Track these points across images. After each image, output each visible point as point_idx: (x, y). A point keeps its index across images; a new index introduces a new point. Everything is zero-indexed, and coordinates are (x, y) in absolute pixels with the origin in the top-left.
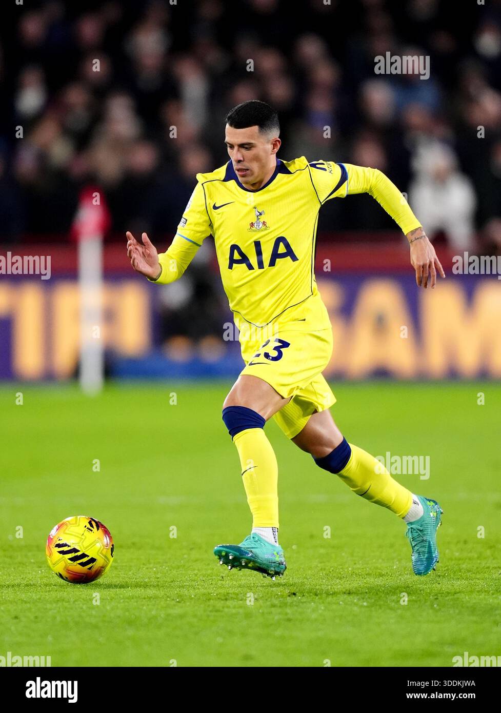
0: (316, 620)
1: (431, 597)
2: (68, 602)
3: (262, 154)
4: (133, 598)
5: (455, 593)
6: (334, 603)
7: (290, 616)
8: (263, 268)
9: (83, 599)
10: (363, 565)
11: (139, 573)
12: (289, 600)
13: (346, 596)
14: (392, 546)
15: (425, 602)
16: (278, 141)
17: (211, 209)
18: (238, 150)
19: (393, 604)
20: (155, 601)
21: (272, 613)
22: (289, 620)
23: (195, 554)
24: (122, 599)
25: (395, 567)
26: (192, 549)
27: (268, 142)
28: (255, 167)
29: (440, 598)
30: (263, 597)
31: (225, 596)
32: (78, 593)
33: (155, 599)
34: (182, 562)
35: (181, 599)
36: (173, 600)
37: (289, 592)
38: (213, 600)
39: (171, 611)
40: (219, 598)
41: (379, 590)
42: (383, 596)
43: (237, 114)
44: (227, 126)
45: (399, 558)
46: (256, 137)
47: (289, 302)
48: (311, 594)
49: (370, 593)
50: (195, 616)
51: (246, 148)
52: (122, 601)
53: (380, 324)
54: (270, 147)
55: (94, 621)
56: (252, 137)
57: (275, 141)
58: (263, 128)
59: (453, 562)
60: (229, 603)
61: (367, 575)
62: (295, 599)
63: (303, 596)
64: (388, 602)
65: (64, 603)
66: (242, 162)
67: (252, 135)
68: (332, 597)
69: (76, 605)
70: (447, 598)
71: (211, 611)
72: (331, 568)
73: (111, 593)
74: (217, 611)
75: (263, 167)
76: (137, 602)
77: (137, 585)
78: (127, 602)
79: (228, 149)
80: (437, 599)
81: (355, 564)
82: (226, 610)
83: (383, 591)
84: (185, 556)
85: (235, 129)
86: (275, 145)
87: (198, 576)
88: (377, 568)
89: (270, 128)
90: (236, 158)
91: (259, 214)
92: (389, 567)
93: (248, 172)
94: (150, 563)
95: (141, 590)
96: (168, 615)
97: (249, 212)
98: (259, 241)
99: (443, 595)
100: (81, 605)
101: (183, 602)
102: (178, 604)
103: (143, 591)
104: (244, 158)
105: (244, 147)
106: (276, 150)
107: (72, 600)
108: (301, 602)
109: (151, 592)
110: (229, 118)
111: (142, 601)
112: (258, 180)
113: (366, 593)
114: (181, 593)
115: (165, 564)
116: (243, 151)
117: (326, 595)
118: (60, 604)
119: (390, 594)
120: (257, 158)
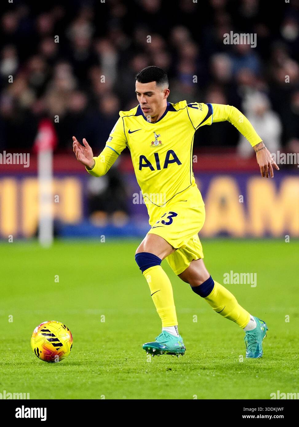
0: (184, 385)
1: (254, 371)
2: (32, 374)
3: (158, 98)
4: (71, 372)
5: (269, 369)
6: (195, 375)
7: (167, 383)
8: (160, 169)
9: (41, 373)
10: (212, 351)
11: (75, 357)
12: (167, 373)
13: (202, 371)
14: (230, 340)
15: (251, 374)
16: (168, 91)
17: (127, 133)
18: (144, 97)
19: (231, 375)
20: (85, 374)
21: (156, 380)
22: (167, 385)
23: (109, 345)
24: (65, 372)
25: (232, 353)
26: (108, 342)
27: (162, 92)
28: (154, 107)
29: (260, 372)
30: (151, 371)
31: (127, 370)
32: (37, 369)
33: (85, 373)
34: (101, 349)
35: (101, 373)
36: (96, 373)
37: (167, 368)
38: (120, 373)
39: (95, 380)
40: (124, 372)
41: (222, 367)
42: (225, 370)
43: (143, 74)
44: (137, 82)
45: (235, 347)
46: (155, 89)
47: (177, 191)
48: (181, 369)
49: (217, 369)
50: (109, 383)
51: (149, 95)
52: (64, 374)
53: (223, 203)
54: (163, 94)
55: (47, 386)
56: (152, 88)
57: (166, 91)
58: (159, 83)
59: (268, 350)
60: (130, 375)
61: (215, 357)
62: (171, 372)
63: (176, 370)
64: (228, 374)
65: (29, 375)
66: (146, 104)
67: (152, 87)
68: (194, 371)
69: (36, 376)
70: (264, 372)
71: (119, 380)
72: (193, 353)
73: (58, 369)
74: (123, 380)
75: (158, 107)
76: (74, 374)
77: (74, 364)
78: (68, 374)
79: (137, 96)
80: (258, 372)
81: (208, 351)
82: (128, 379)
83: (225, 368)
84: (103, 346)
85: (142, 84)
86: (166, 93)
87: (111, 358)
88: (221, 354)
89: (163, 83)
90: (142, 102)
91: (157, 136)
92: (229, 353)
93: (150, 110)
94: (82, 351)
95: (76, 367)
96: (93, 382)
97: (151, 135)
98: (157, 153)
99: (262, 370)
100: (40, 376)
101: (102, 374)
102: (99, 375)
103: (77, 367)
104: (147, 101)
105: (147, 95)
106: (167, 96)
107: (34, 373)
108: (175, 374)
109: (82, 368)
110: (138, 77)
111: (77, 374)
112: (156, 114)
113: (215, 368)
114: (101, 369)
115: (91, 351)
116: (147, 97)
117: (190, 370)
118: (26, 375)
119: (229, 370)
120: (155, 101)
